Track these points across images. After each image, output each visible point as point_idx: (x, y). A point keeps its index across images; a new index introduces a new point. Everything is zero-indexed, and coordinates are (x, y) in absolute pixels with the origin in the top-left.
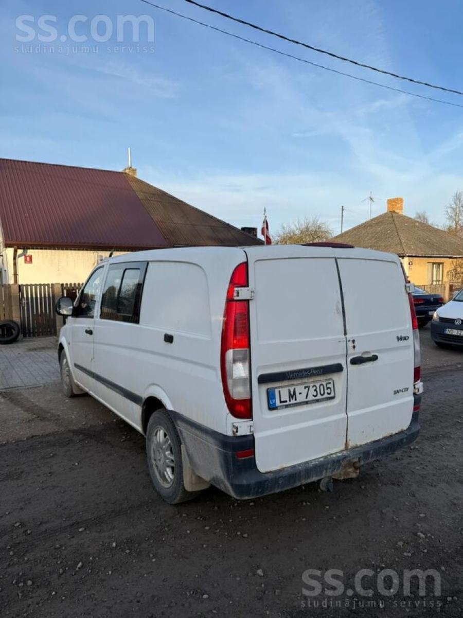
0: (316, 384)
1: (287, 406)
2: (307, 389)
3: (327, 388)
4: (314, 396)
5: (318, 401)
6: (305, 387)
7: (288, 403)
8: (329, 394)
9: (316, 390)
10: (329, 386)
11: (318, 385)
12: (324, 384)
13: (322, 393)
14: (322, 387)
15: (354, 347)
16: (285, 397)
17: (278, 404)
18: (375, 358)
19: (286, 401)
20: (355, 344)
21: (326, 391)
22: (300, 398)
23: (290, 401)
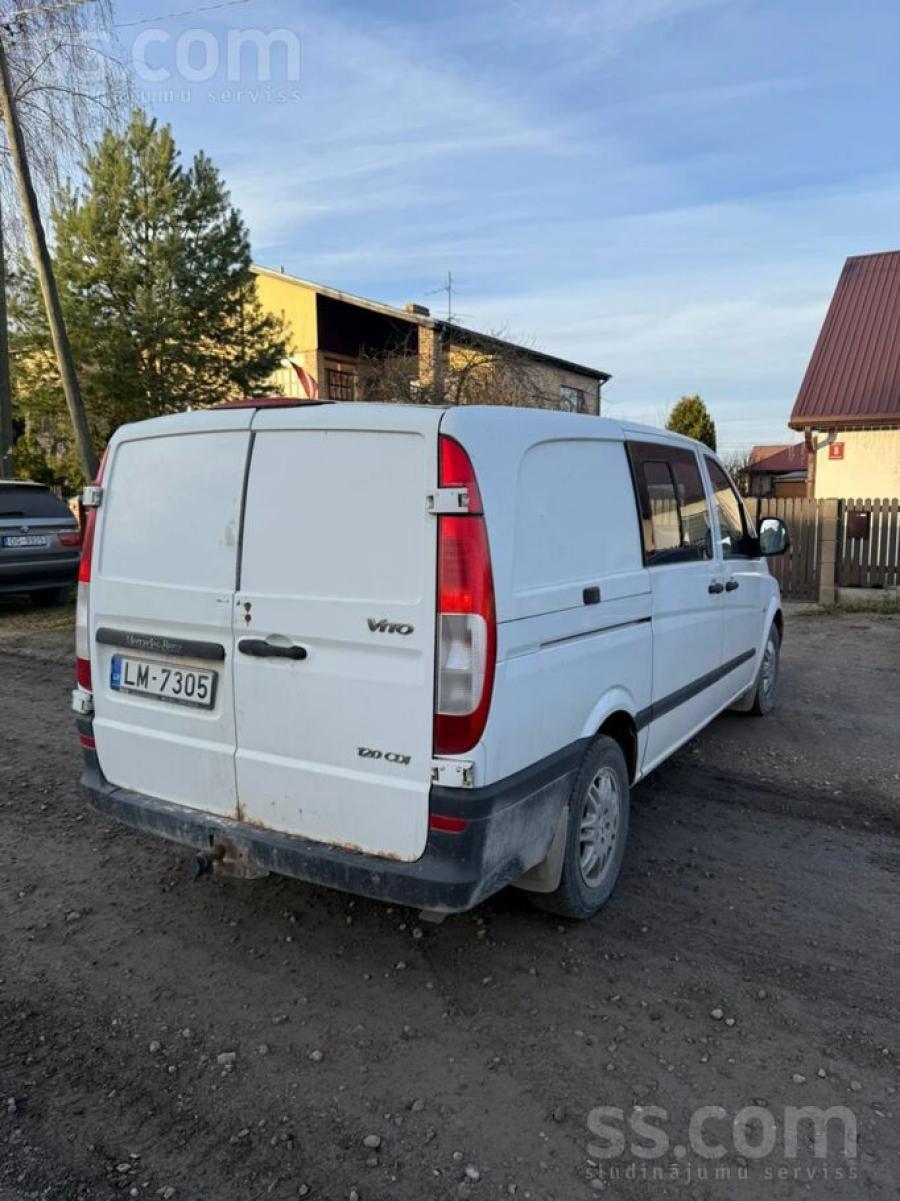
0: (182, 672)
1: (131, 692)
2: (165, 674)
3: (200, 686)
4: (174, 690)
5: (177, 701)
6: (164, 671)
7: (134, 687)
8: (201, 696)
9: (179, 682)
10: (203, 682)
11: (185, 674)
12: (197, 675)
13: (189, 691)
14: (190, 679)
15: (248, 618)
16: (133, 677)
17: (122, 684)
18: (299, 654)
19: (132, 683)
20: (250, 613)
21: (197, 691)
22: (154, 687)
23: (138, 684)
